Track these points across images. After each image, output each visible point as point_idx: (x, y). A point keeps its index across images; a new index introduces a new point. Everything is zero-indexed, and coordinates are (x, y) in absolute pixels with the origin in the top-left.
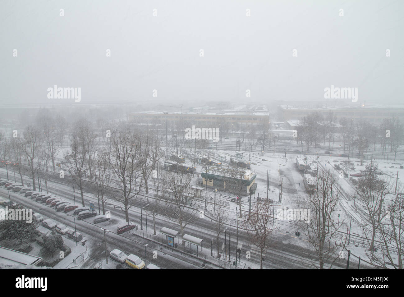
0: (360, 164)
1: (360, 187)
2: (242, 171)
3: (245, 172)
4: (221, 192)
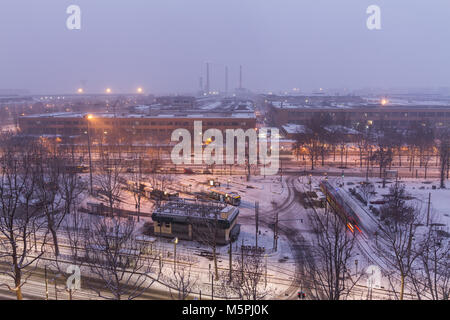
0: (381, 185)
1: (383, 218)
2: (217, 207)
3: (222, 208)
4: (185, 242)
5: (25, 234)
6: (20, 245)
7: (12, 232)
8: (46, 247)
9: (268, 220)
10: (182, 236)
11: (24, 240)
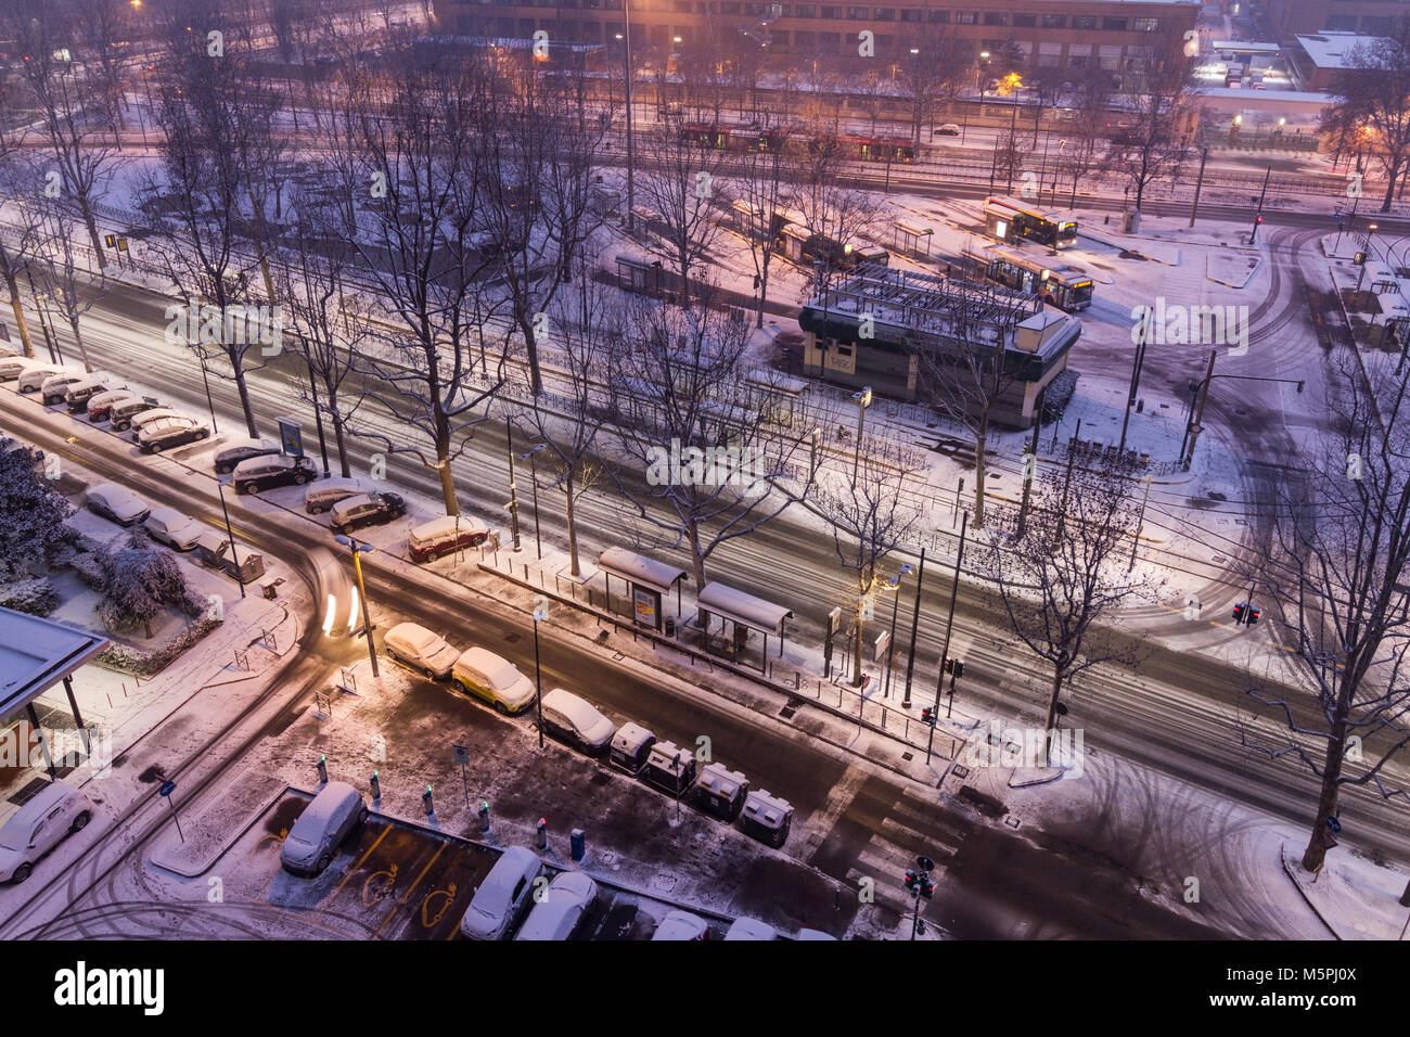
2: (1009, 311)
3: (1024, 316)
4: (892, 405)
5: (456, 327)
6: (446, 355)
7: (424, 317)
8: (511, 369)
9: (1177, 371)
10: (884, 386)
11: (456, 344)
